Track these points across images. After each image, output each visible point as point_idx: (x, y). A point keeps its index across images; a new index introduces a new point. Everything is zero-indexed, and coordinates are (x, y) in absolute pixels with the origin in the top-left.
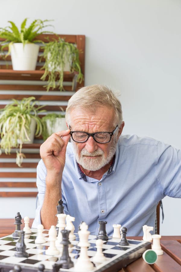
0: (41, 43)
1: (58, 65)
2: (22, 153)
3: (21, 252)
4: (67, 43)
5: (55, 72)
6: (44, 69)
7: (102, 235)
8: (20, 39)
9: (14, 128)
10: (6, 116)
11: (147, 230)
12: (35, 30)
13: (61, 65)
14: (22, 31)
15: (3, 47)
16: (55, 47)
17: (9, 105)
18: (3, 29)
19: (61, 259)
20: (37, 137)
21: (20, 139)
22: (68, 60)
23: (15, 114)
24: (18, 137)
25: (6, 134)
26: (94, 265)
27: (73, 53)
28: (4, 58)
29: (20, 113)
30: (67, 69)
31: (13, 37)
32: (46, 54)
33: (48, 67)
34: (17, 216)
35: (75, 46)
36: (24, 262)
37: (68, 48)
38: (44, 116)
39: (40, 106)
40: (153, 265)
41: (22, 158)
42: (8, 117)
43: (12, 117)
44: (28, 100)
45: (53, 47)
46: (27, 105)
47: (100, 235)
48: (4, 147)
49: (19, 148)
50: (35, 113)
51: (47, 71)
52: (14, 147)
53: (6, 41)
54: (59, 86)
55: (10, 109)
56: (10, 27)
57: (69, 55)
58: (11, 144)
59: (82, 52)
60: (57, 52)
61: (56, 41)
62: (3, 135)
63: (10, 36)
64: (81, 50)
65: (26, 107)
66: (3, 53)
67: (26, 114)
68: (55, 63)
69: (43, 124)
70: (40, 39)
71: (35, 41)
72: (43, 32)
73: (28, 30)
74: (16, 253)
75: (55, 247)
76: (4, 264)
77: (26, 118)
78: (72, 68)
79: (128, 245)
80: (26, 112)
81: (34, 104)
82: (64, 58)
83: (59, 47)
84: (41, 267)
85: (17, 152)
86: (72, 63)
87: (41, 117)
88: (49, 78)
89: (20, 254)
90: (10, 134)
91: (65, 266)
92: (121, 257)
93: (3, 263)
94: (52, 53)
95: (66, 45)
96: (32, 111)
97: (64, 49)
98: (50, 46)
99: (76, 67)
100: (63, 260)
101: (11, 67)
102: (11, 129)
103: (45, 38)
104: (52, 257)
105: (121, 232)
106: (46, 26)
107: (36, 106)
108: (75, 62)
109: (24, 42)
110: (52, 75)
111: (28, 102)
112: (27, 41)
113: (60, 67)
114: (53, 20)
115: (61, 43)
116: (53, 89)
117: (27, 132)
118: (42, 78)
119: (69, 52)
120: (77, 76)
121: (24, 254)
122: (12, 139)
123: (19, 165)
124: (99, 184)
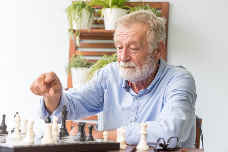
8: (109, 5)
109: (112, 6)
112: (115, 6)
124: (135, 98)
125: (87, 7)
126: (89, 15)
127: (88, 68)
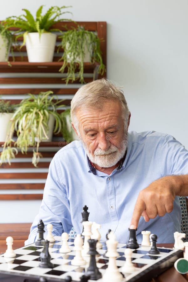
0: (58, 32)
1: (77, 56)
2: (39, 152)
3: (46, 263)
4: (87, 31)
5: (75, 63)
6: (63, 61)
7: (132, 243)
8: (36, 29)
9: (30, 125)
10: (22, 112)
11: (178, 237)
12: (51, 17)
13: (81, 55)
14: (37, 20)
15: (17, 37)
16: (73, 35)
17: (26, 100)
18: (17, 18)
19: (88, 270)
20: (56, 134)
21: (37, 137)
22: (88, 50)
23: (32, 110)
24: (35, 135)
25: (23, 132)
26: (124, 276)
27: (94, 42)
28: (18, 49)
29: (37, 109)
30: (88, 59)
31: (28, 26)
32: (65, 43)
33: (66, 58)
34: (39, 224)
35: (96, 34)
36: (48, 273)
37: (88, 37)
38: (63, 111)
39: (59, 100)
40: (186, 274)
41: (39, 157)
42: (24, 113)
43: (28, 113)
44: (45, 94)
45: (71, 36)
46: (45, 100)
47: (130, 243)
48: (20, 146)
49: (36, 146)
50: (53, 108)
51: (66, 62)
52: (31, 146)
53: (21, 30)
54: (79, 79)
55: (26, 105)
56: (24, 16)
57: (90, 44)
58: (28, 142)
59: (104, 41)
60: (76, 42)
61: (75, 30)
62: (19, 133)
63: (25, 25)
64: (102, 39)
65: (44, 101)
66: (18, 43)
67: (43, 109)
68: (74, 54)
69: (63, 120)
70: (57, 28)
71: (51, 30)
72: (61, 20)
73: (44, 18)
74: (40, 264)
75: (81, 256)
76: (29, 276)
77: (44, 114)
78: (92, 58)
79: (158, 253)
80: (44, 107)
81: (52, 98)
82: (84, 48)
83: (78, 36)
84: (67, 278)
85: (34, 151)
86: (93, 52)
87: (59, 112)
88: (69, 70)
89: (45, 264)
90: (26, 132)
91: (93, 277)
92: (152, 266)
93: (27, 274)
94: (70, 43)
95: (86, 33)
96: (50, 106)
97: (84, 37)
98: (68, 35)
99: (97, 57)
100: (91, 270)
101: (26, 59)
102: (27, 127)
103: (63, 26)
104: (78, 267)
105: (151, 240)
106: (64, 13)
107: (54, 101)
108: (96, 52)
109: (40, 31)
110: (72, 67)
111: (45, 96)
112: (43, 30)
113: (79, 58)
114: (71, 7)
115: (81, 31)
116: (72, 82)
117: (45, 129)
118: (60, 70)
119: (89, 42)
120: (98, 67)
121: (49, 265)
122: (29, 138)
123: (35, 165)
124: (108, 179)
125: (3, 31)
126: (7, 42)
127: (11, 114)
